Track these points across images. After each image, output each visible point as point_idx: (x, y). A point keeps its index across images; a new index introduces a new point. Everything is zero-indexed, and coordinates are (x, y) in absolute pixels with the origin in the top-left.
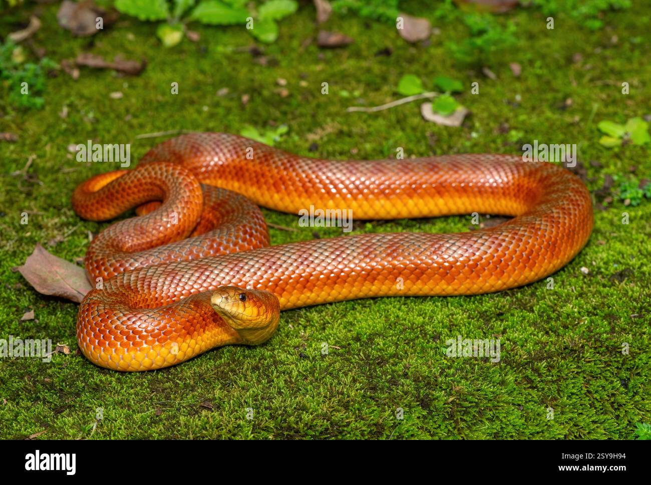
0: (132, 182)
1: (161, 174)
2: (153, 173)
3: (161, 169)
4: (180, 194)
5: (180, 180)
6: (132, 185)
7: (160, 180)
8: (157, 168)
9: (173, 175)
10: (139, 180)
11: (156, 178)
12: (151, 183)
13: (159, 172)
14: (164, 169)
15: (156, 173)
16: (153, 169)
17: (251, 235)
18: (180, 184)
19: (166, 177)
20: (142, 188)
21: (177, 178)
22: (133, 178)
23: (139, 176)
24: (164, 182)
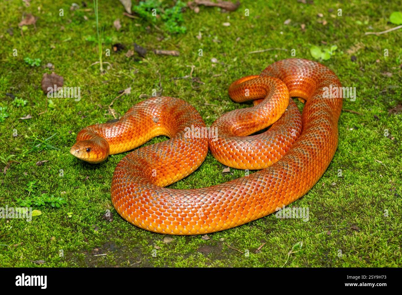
0: (251, 85)
1: (267, 83)
2: (263, 82)
3: (267, 80)
4: (274, 92)
5: (276, 85)
6: (251, 87)
7: (266, 85)
8: (266, 79)
9: (273, 83)
10: (255, 85)
11: (264, 85)
12: (261, 87)
13: (266, 81)
14: (269, 80)
15: (264, 82)
16: (264, 79)
17: (283, 141)
18: (275, 87)
19: (270, 84)
20: (256, 89)
21: (275, 84)
22: (252, 83)
23: (256, 82)
24: (268, 87)
